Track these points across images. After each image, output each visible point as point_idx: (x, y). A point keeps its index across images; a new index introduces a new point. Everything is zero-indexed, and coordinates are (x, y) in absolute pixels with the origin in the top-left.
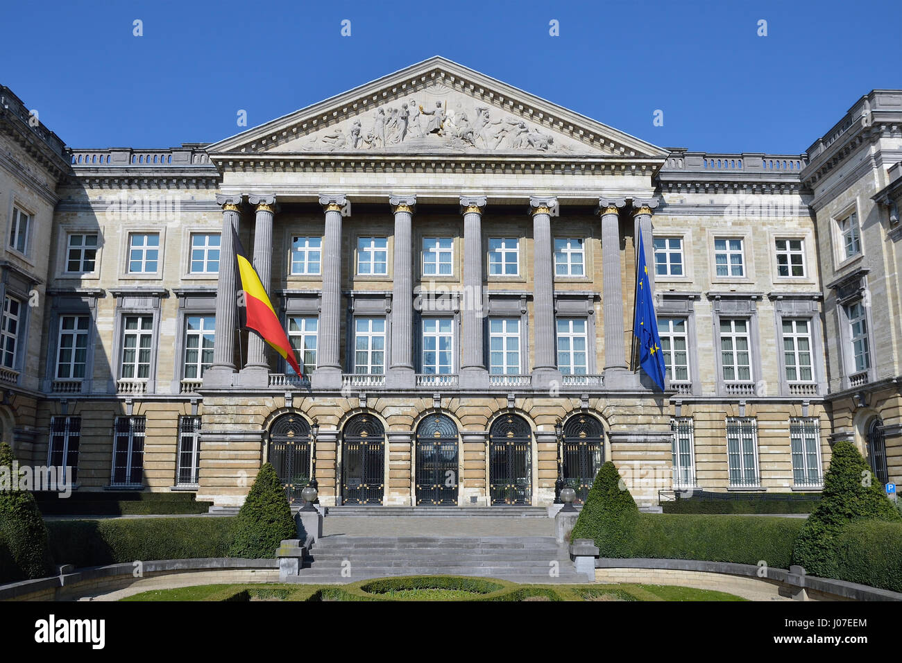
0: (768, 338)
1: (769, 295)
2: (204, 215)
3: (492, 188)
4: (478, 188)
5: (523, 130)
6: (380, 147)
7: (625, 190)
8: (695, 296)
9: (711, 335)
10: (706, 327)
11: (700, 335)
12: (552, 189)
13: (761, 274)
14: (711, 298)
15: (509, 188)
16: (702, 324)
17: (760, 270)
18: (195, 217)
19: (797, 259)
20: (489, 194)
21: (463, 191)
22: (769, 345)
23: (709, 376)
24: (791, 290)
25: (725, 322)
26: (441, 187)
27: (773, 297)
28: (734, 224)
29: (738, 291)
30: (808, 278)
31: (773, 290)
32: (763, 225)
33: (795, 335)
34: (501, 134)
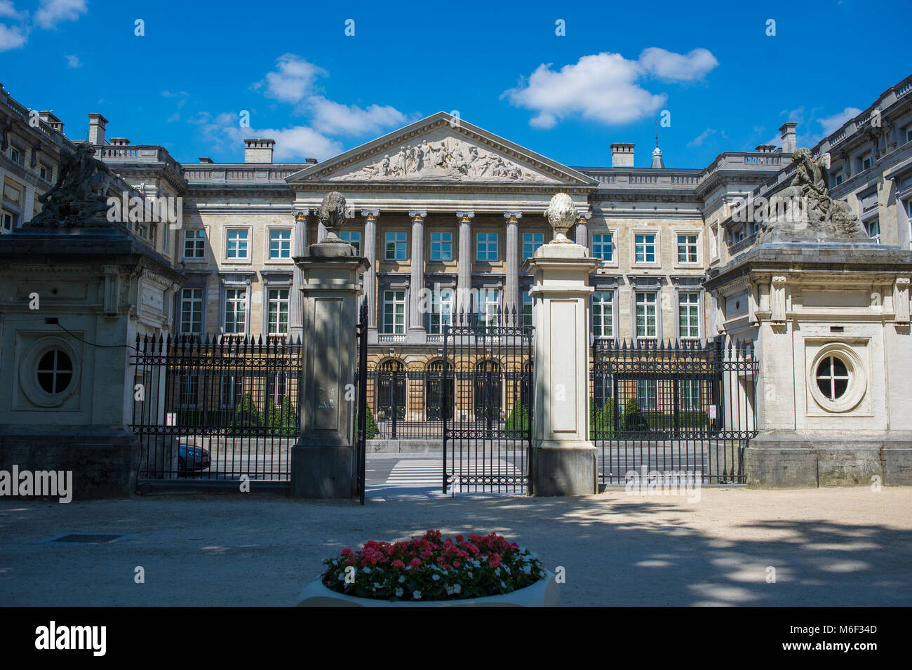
1: (671, 276)
2: (279, 217)
3: (478, 205)
4: (470, 204)
5: (500, 163)
6: (402, 176)
8: (618, 277)
9: (629, 305)
10: (625, 298)
11: (622, 304)
12: (519, 206)
13: (666, 261)
14: (631, 278)
15: (490, 205)
16: (624, 296)
17: (665, 258)
18: (273, 218)
19: (693, 249)
20: (476, 209)
21: (458, 207)
22: (669, 311)
23: (627, 332)
24: (686, 272)
25: (639, 297)
26: (444, 204)
27: (674, 279)
28: (648, 224)
29: (649, 274)
30: (699, 264)
31: (674, 274)
32: (670, 225)
33: (688, 304)
34: (486, 166)
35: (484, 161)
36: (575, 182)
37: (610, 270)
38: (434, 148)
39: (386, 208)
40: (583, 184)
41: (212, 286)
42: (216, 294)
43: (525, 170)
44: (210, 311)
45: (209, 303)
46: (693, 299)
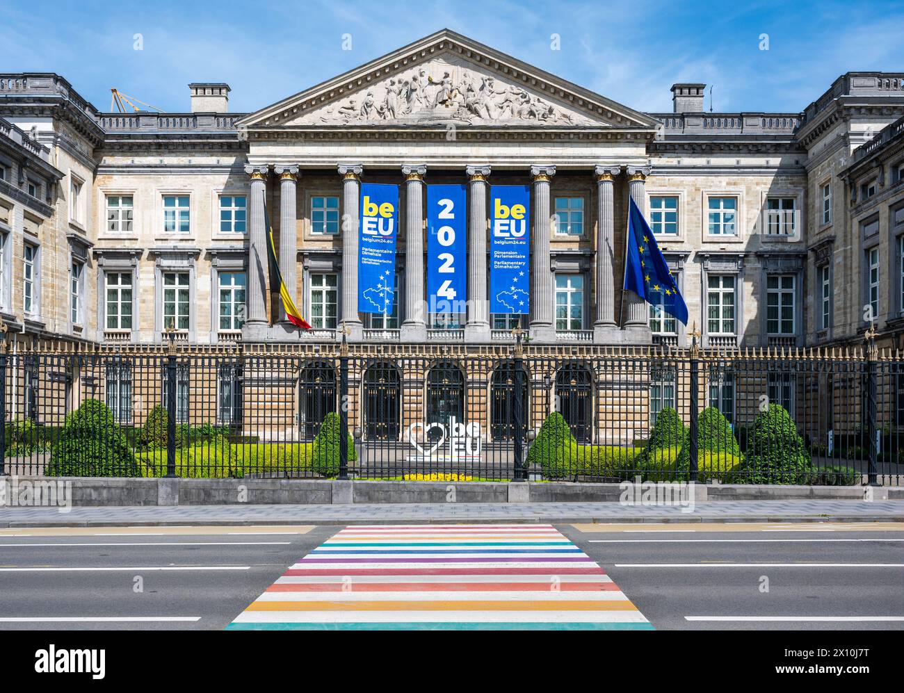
1: (756, 253)
3: (496, 157)
4: (483, 157)
5: (526, 100)
7: (621, 157)
8: (685, 255)
9: (699, 290)
10: (694, 283)
11: (689, 291)
12: (553, 157)
14: (701, 257)
15: (512, 157)
16: (690, 280)
19: (788, 218)
20: (493, 162)
21: (469, 160)
24: (779, 248)
25: (713, 280)
26: (449, 157)
27: (760, 256)
28: (729, 184)
29: (727, 249)
30: (797, 236)
31: (761, 249)
32: (757, 184)
33: (780, 290)
34: (506, 104)
35: (502, 98)
36: (629, 124)
37: (673, 245)
38: (435, 80)
39: (370, 162)
40: (641, 127)
41: (144, 269)
42: (150, 279)
43: (559, 109)
44: (144, 301)
45: (141, 291)
46: (787, 283)
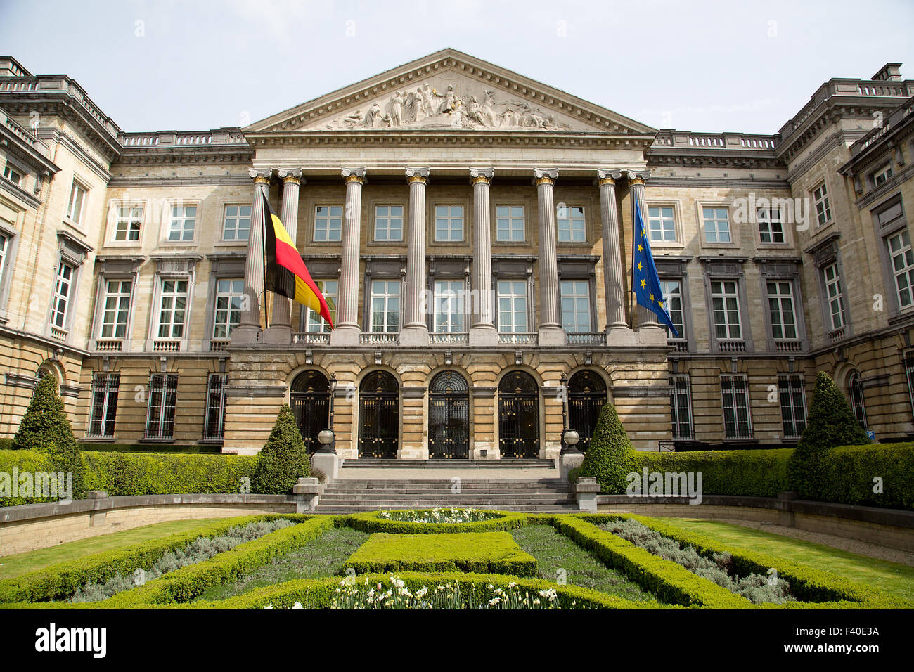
0: (754, 299)
1: (753, 259)
2: (238, 188)
3: (499, 161)
4: (486, 161)
5: (526, 110)
6: (394, 125)
7: (620, 163)
8: (688, 260)
9: (703, 296)
10: (698, 288)
11: (694, 296)
12: (554, 162)
13: (746, 240)
14: (702, 261)
15: (515, 162)
16: (695, 285)
17: (744, 236)
18: (230, 190)
19: (777, 227)
20: (496, 166)
21: (472, 164)
22: (756, 306)
23: (703, 334)
24: (773, 254)
25: (716, 286)
26: (452, 161)
27: (757, 261)
28: (719, 195)
29: (725, 255)
30: (788, 244)
31: (758, 256)
33: (779, 296)
34: (508, 114)
36: (626, 131)
37: (674, 250)
39: (373, 166)
40: (637, 134)
43: (559, 118)
46: (785, 289)
